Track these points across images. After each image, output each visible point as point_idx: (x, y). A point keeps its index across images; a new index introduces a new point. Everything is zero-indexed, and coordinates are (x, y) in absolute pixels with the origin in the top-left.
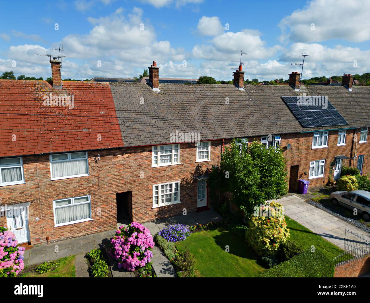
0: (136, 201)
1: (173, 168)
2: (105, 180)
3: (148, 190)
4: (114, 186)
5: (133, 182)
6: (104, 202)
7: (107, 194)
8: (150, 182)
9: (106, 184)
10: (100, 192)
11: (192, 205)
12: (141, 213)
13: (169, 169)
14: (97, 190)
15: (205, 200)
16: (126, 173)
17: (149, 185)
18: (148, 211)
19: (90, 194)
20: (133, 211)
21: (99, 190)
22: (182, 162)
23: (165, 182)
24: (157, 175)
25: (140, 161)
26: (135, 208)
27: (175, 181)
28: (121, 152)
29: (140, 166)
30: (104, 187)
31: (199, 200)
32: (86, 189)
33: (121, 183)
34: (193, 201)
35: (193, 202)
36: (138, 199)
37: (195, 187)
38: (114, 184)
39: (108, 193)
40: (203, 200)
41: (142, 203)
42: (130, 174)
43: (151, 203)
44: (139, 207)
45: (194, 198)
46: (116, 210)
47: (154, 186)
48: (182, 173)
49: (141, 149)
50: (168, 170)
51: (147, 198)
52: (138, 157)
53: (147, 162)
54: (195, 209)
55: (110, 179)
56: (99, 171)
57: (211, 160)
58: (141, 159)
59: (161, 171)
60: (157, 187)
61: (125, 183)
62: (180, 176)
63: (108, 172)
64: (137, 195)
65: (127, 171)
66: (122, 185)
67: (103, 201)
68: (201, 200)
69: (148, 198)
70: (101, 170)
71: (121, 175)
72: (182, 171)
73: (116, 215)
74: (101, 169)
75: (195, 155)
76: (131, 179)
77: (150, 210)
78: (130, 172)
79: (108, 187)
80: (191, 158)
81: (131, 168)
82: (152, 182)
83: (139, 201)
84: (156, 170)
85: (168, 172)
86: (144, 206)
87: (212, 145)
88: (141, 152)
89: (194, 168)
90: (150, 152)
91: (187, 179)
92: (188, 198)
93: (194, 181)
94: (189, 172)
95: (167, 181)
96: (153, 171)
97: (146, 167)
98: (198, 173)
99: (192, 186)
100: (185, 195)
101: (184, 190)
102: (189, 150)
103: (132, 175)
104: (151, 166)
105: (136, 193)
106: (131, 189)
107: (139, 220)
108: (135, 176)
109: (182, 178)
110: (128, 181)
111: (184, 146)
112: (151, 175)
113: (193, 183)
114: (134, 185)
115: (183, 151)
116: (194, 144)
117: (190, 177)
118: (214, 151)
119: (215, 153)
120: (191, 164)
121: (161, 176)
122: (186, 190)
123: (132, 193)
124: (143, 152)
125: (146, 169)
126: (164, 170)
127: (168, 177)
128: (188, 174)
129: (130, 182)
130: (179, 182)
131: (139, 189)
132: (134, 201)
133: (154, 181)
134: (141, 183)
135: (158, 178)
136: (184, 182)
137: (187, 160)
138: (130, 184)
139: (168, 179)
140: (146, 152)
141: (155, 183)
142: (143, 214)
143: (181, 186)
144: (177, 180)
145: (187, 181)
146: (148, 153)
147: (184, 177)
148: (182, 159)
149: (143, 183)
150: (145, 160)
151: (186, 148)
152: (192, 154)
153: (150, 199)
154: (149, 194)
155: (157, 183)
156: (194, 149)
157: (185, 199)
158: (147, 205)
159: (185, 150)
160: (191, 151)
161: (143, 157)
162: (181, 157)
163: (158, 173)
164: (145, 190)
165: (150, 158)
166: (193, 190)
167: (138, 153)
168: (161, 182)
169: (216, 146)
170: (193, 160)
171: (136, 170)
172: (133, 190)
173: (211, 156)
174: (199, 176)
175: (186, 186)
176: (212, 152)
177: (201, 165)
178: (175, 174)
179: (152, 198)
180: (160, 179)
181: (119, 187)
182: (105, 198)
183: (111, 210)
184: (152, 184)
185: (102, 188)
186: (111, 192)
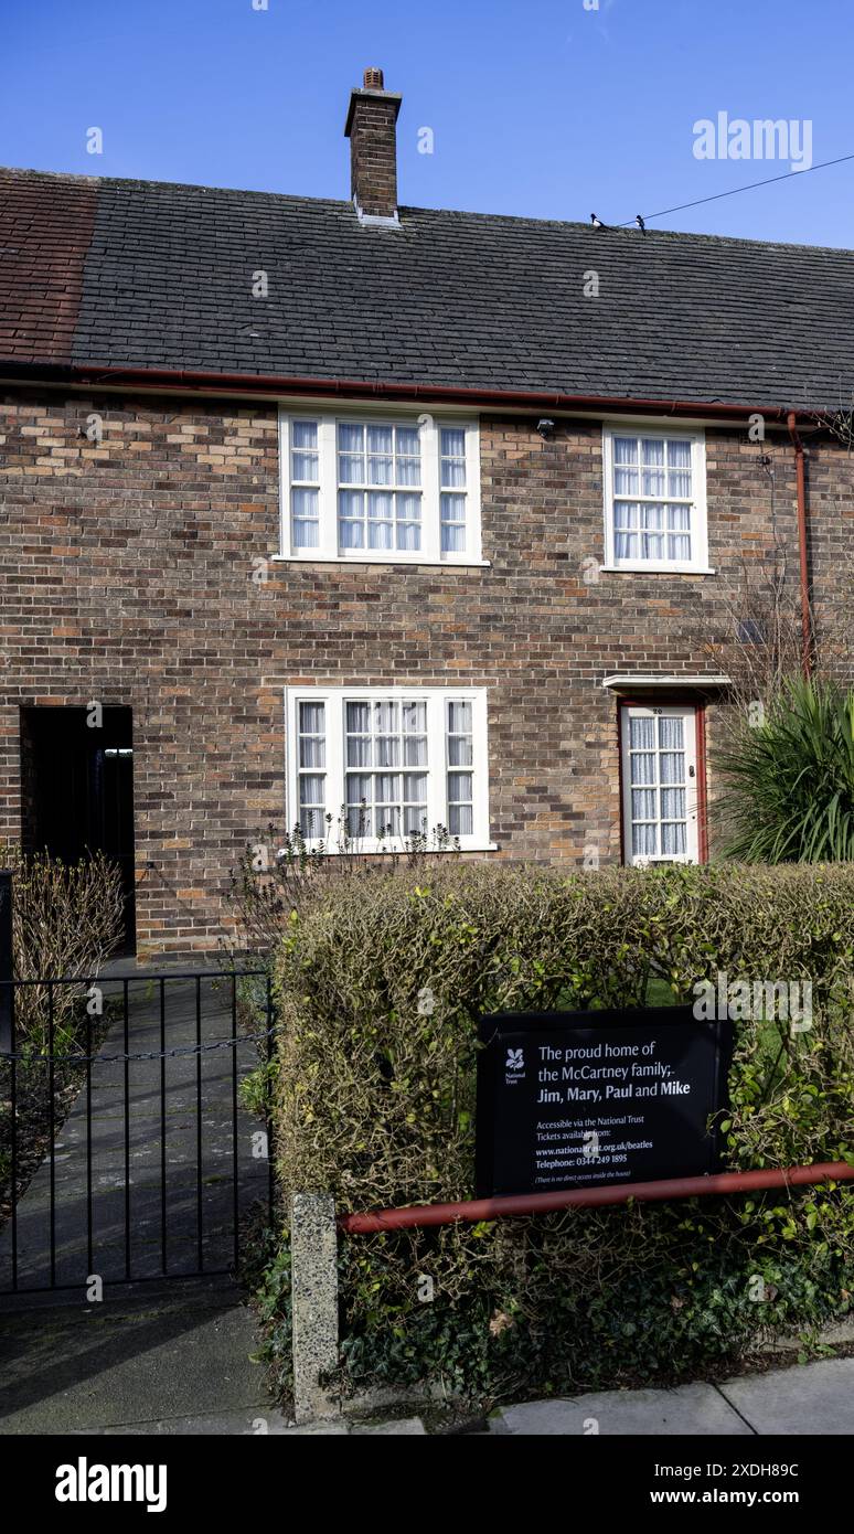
0: (163, 784)
1: (435, 590)
3: (250, 719)
4: (4, 651)
5: (140, 642)
8: (264, 672)
12: (199, 883)
13: (402, 589)
16: (91, 572)
17: (254, 682)
18: (249, 872)
20: (142, 855)
22: (502, 555)
23: (374, 683)
24: (316, 617)
25: (194, 504)
26: (154, 835)
27: (453, 684)
28: (58, 423)
29: (190, 535)
31: (636, 864)
33: (58, 641)
36: (177, 771)
37: (604, 754)
38: (10, 636)
41: (207, 805)
42: (118, 582)
43: (270, 822)
44: (183, 834)
45: (592, 833)
46: (13, 826)
47: (294, 694)
48: (496, 637)
49: (197, 422)
50: (393, 599)
51: (239, 775)
52: (177, 477)
53: (238, 519)
57: (712, 570)
58: (202, 488)
59: (344, 597)
60: (313, 710)
61: (83, 642)
62: (486, 656)
64: (169, 739)
65: (100, 563)
66: (63, 651)
69: (250, 775)
71: (59, 580)
72: (496, 618)
75: (593, 519)
76: (126, 622)
78: (124, 574)
80: (563, 540)
81: (131, 540)
82: (277, 665)
83: (183, 789)
84: (304, 586)
85: (398, 609)
86: (218, 834)
87: (713, 466)
88: (199, 440)
89: (589, 611)
90: (259, 452)
91: (541, 683)
92: (556, 824)
93: (592, 708)
94: (556, 639)
95: (387, 673)
96: (283, 585)
97: (232, 556)
98: (619, 648)
99: (577, 737)
100: (524, 800)
101: (519, 762)
102: (544, 475)
103: (136, 593)
104: (270, 547)
105: (160, 727)
106: (127, 691)
107: (184, 933)
108: (154, 603)
109: (504, 672)
110: (104, 633)
111: (512, 446)
112: (273, 617)
113: (586, 718)
114: (146, 663)
115: (500, 477)
116: (584, 440)
117: (564, 673)
118: (733, 510)
119: (743, 527)
120: (565, 582)
121: (348, 635)
122: (533, 764)
123: (136, 724)
124: (216, 443)
125: (233, 566)
126: (367, 592)
127: (400, 645)
128: (543, 647)
129: (117, 642)
130: (479, 698)
131: (181, 700)
132: (150, 785)
133: (295, 663)
134: (202, 664)
135: (326, 645)
136: (516, 701)
137: (534, 544)
138: (118, 652)
139: (396, 666)
140: (237, 447)
141: (301, 676)
142: (210, 893)
143: (492, 728)
144: (463, 678)
145: (536, 701)
146: (249, 459)
147: (519, 664)
148: (499, 536)
149: (210, 663)
150: (229, 499)
151: (527, 463)
152: (573, 512)
153: (267, 786)
154: (259, 748)
155: (317, 678)
156: (585, 477)
157: (532, 830)
158: (243, 825)
159: (516, 475)
160: (563, 485)
161: (210, 477)
162: (488, 516)
163: (320, 606)
164: (225, 717)
165: (264, 492)
166: (588, 772)
167: (177, 447)
168: (342, 678)
169: (746, 478)
170: (577, 555)
171: (166, 563)
172: (142, 699)
173: (713, 543)
174: (625, 673)
175: (531, 736)
176: (722, 518)
177: (644, 595)
178: (445, 635)
179: (277, 782)
180: (336, 653)
181: (39, 661)
184: (276, 681)
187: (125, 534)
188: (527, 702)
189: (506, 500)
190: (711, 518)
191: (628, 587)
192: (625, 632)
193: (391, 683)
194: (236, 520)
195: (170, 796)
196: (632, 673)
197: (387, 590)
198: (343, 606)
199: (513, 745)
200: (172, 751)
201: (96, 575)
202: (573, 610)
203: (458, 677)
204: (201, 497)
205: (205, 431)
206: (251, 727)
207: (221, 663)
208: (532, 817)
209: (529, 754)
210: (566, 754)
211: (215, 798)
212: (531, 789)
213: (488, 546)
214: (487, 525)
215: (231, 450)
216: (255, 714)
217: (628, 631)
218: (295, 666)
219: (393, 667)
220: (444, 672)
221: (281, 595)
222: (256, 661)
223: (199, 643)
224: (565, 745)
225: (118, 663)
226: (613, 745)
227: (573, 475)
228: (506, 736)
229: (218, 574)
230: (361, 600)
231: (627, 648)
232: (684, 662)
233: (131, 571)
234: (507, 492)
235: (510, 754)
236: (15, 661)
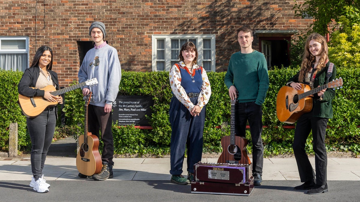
2: (57, 11)
3: (142, 45)
4: (72, 26)
5: (111, 22)
7: (59, 39)
8: (146, 30)
9: (58, 19)
10: (46, 34)
13: (189, 4)
14: (41, 28)
17: (143, 33)
19: (28, 35)
21: (44, 28)
23: (179, 33)
24: (162, 13)
27: (204, 33)
30: (54, 25)
32: (22, 23)
33: (87, 22)
38: (74, 21)
39: (61, 37)
46: (74, 76)
48: (219, 18)
50: (186, 7)
51: (138, 61)
55: (66, 10)
59: (171, 7)
60: (161, 42)
62: (215, 24)
69: (141, 61)
72: (219, 12)
76: (106, 16)
79: (63, 25)
82: (150, 28)
84: (159, 4)
85: (187, 10)
89: (250, 9)
91: (233, 33)
94: (239, 18)
95: (183, 30)
96: (152, 4)
98: (260, 21)
103: (109, 8)
108: (114, 10)
109: (221, 29)
110: (100, 19)
112: (149, 14)
114: (112, 28)
121: (172, 19)
126: (178, 5)
127: (188, 21)
128: (234, 21)
130: (213, 38)
131: (121, 39)
133: (155, 28)
134: (128, 28)
135: (165, 22)
136: (225, 39)
139: (186, 28)
141: (157, 31)
144: (208, 32)
149: (130, 28)
154: (145, 53)
155: (162, 32)
163: (163, 10)
164: (134, 44)
168: (169, 32)
172: (111, 39)
174: (262, 29)
178: (202, 18)
179: (150, 64)
180: (168, 24)
181: (82, 28)
182: (56, 48)
183: (66, 74)
184: (149, 33)
185: (51, 25)
186: (67, 37)
188: (228, 39)
192: (262, 16)
193: (184, 33)
196: (264, 29)
197: (184, 5)
198: (170, 10)
199: (224, 53)
201: (98, 2)
203: (206, 31)
206: (142, 47)
207: (133, 28)
209: (229, 55)
211: (131, 68)
216: (143, 43)
220: (202, 30)
221: (151, 7)
222: (144, 27)
223: (127, 22)
230: (176, 8)
232: (282, 25)
236: (75, 28)
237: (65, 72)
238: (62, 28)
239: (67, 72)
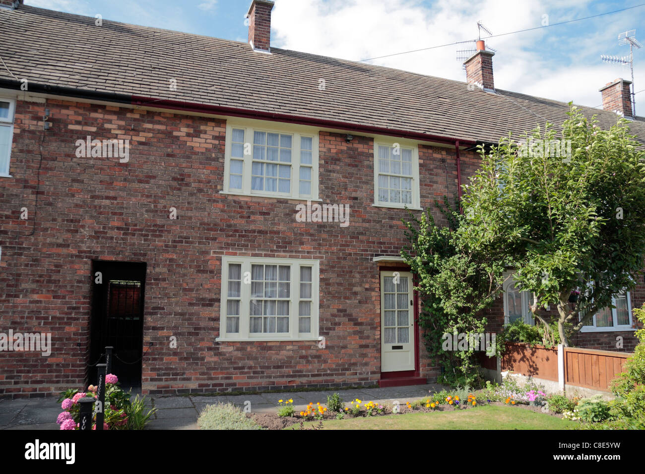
2: (60, 205)
3: (204, 272)
4: (86, 232)
5: (155, 231)
6: (45, 281)
7: (59, 255)
8: (213, 248)
9: (60, 219)
10: (36, 245)
11: (364, 355)
13: (280, 210)
14: (26, 233)
15: (409, 346)
16: (131, 195)
17: (207, 253)
18: (201, 349)
20: (147, 338)
21: (32, 234)
22: (328, 196)
23: (266, 256)
24: (239, 222)
25: (184, 165)
26: (154, 328)
27: (303, 258)
28: (122, 123)
29: (181, 180)
30: (52, 229)
31: (386, 347)
33: (112, 228)
34: (364, 342)
35: (367, 346)
36: (167, 295)
37: (373, 294)
38: (89, 224)
39: (64, 251)
40: (400, 348)
41: (182, 314)
42: (145, 201)
43: (212, 324)
44: (169, 328)
45: (368, 333)
46: (83, 321)
47: (227, 260)
49: (188, 126)
50: (277, 215)
51: (198, 299)
52: (177, 151)
53: (204, 173)
54: (373, 373)
55: (77, 205)
56: (43, 169)
57: (422, 209)
58: (189, 157)
59: (253, 213)
60: (236, 268)
61: (125, 229)
62: (320, 244)
63: (74, 180)
64: (164, 280)
65: (136, 191)
66: (114, 233)
67: (41, 276)
68: (394, 348)
69: (203, 299)
70: (51, 169)
71: (115, 198)
73: (83, 340)
74: (51, 164)
75: (370, 182)
76: (147, 220)
77: (210, 349)
78: (148, 196)
79: (68, 231)
80: (355, 191)
81: (152, 181)
82: (219, 245)
83: (170, 305)
84: (234, 207)
85: (279, 220)
86: (186, 328)
87: (422, 161)
88: (188, 135)
89: (367, 225)
90: (217, 142)
91: (345, 259)
92: (350, 328)
93: (368, 272)
94: (352, 238)
95: (272, 251)
96: (224, 206)
97: (200, 190)
98: (381, 243)
99: (361, 286)
100: (336, 316)
101: (334, 297)
102: (348, 161)
103: (152, 206)
104: (219, 187)
105: (160, 273)
106: (145, 255)
107: (167, 380)
108: (161, 212)
109: (328, 252)
110: (136, 225)
111: (333, 147)
112: (218, 221)
113: (365, 276)
114: (155, 241)
115: (328, 162)
116: (366, 146)
117: (356, 254)
118: (430, 182)
119: (434, 190)
120: (357, 211)
121: (254, 231)
122: (340, 298)
123: (148, 271)
124: (196, 137)
125: (200, 196)
126: (264, 211)
127: (279, 238)
128: (346, 242)
129: (141, 230)
130: (316, 265)
131: (171, 260)
132: (154, 303)
133: (228, 244)
134: (183, 243)
135: (243, 236)
136: (333, 267)
137: (343, 192)
138: (142, 235)
139: (277, 248)
140: (206, 139)
141: (230, 251)
142: (181, 359)
143: (321, 280)
144: (308, 255)
145: (342, 267)
146: (211, 145)
147: (335, 249)
148: (327, 188)
149: (187, 242)
150: (201, 163)
151: (340, 155)
152: (361, 178)
153: (211, 305)
154: (208, 286)
155: (238, 252)
156: (366, 163)
157: (339, 331)
158: (199, 325)
159: (335, 160)
160: (356, 166)
161: (192, 152)
162: (322, 178)
163: (242, 217)
164: (192, 270)
165: (218, 161)
166: (366, 303)
167: (177, 137)
168: (250, 252)
169: (436, 168)
170: (362, 198)
171: (168, 192)
172: (152, 259)
173: (422, 196)
174: (383, 255)
175: (340, 284)
176: (426, 185)
177: (392, 218)
178: (300, 234)
179: (216, 304)
180: (248, 240)
181: (103, 238)
182: (52, 270)
183: (68, 318)
184: (218, 253)
185: (46, 229)
186: (74, 252)
187: (149, 177)
188: (338, 268)
189: (330, 171)
190: (421, 185)
191: (385, 214)
192: (383, 236)
193: (273, 256)
194: (203, 174)
195: (163, 309)
196: (386, 255)
197: (274, 211)
198: (252, 218)
199: (331, 289)
200: (166, 286)
201: (134, 196)
202: (360, 224)
203: (306, 254)
204: (187, 162)
205: (191, 131)
206: (205, 275)
207: (192, 243)
208: (339, 324)
209: (339, 293)
210: (356, 293)
211: (185, 311)
212: (339, 311)
213: (321, 192)
214: (321, 182)
215: (203, 141)
216: (207, 269)
217: (385, 235)
218: (228, 245)
219: (275, 248)
220: (299, 252)
221: (223, 211)
222: (209, 243)
223: (182, 232)
224: (356, 289)
225: (141, 241)
226: (377, 290)
227: (360, 162)
228: (328, 284)
229: (193, 199)
230: (261, 215)
231: (384, 243)
233: (151, 196)
234: (331, 167)
235: (329, 293)
236: (91, 237)
237: (66, 314)
238: (66, 236)
239: (71, 314)
